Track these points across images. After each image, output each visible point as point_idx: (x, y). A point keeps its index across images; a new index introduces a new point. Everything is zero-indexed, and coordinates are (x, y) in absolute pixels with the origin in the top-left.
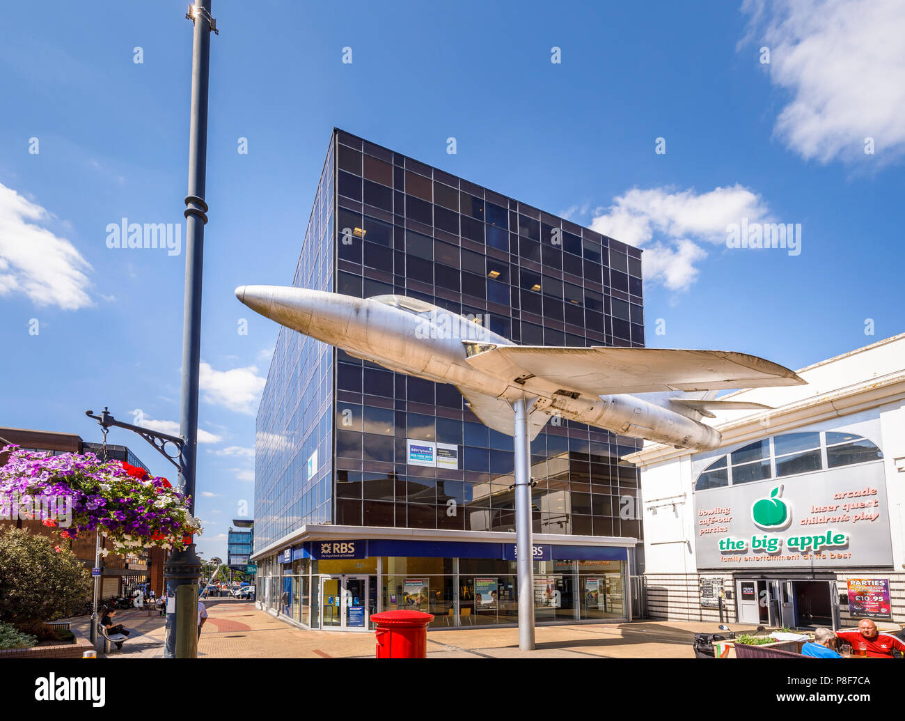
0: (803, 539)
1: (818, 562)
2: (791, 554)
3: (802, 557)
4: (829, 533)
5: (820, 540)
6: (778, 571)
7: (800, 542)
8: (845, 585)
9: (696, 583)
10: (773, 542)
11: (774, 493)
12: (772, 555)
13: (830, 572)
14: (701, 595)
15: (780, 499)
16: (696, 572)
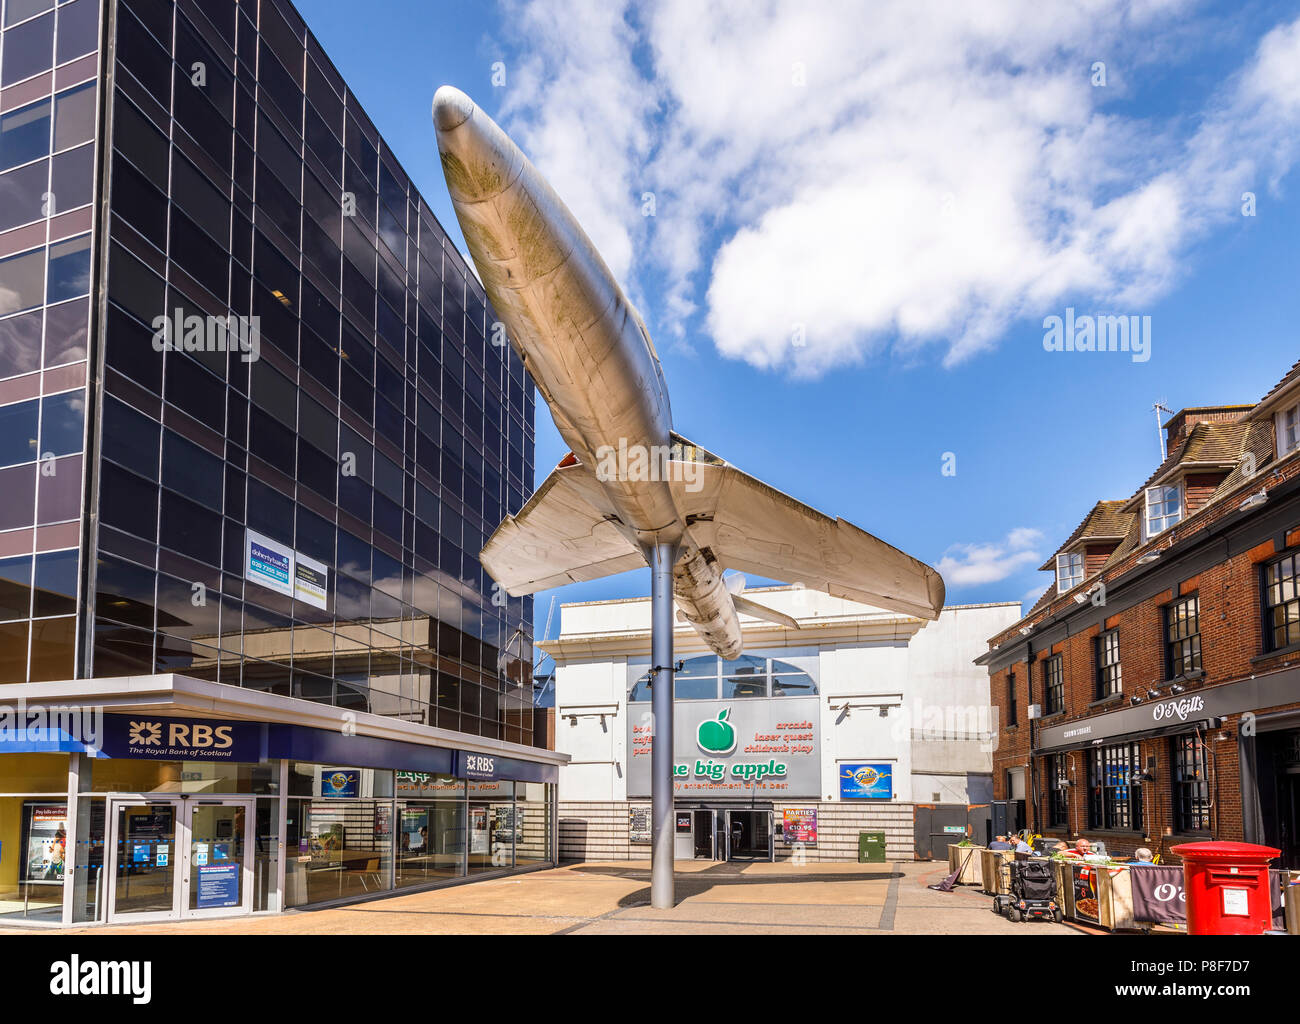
0: (748, 767)
1: (760, 792)
2: (734, 782)
3: (743, 786)
4: (772, 762)
5: (763, 769)
6: (720, 800)
7: (744, 770)
8: (781, 815)
9: (626, 813)
10: (718, 769)
11: (722, 715)
12: (714, 782)
13: (768, 803)
14: (631, 827)
15: (728, 723)
16: (624, 799)
